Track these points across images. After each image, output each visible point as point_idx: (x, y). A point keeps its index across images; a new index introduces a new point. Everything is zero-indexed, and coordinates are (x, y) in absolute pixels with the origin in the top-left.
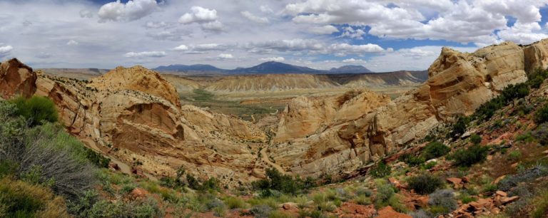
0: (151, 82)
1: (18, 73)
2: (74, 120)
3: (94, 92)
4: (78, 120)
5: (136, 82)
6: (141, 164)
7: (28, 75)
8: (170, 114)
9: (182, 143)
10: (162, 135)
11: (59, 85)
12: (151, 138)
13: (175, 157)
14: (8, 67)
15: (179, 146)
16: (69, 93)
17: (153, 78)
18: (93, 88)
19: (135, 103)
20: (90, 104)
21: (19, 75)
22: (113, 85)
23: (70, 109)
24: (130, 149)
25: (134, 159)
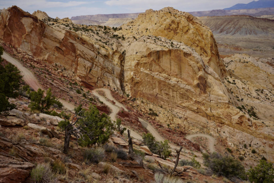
0: (181, 26)
1: (21, 23)
2: (91, 70)
3: (120, 40)
4: (95, 70)
5: (163, 26)
6: (157, 115)
7: (33, 24)
8: (192, 63)
9: (203, 96)
10: (182, 86)
11: (70, 34)
12: (169, 88)
13: (194, 111)
14: (9, 16)
15: (199, 99)
16: (83, 42)
17: (184, 22)
18: (120, 35)
19: (152, 50)
20: (111, 53)
21: (22, 25)
22: (140, 32)
23: (85, 59)
24: (148, 99)
25: (150, 110)
